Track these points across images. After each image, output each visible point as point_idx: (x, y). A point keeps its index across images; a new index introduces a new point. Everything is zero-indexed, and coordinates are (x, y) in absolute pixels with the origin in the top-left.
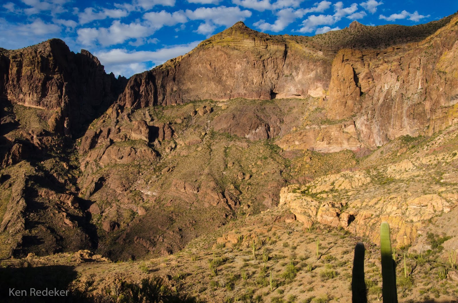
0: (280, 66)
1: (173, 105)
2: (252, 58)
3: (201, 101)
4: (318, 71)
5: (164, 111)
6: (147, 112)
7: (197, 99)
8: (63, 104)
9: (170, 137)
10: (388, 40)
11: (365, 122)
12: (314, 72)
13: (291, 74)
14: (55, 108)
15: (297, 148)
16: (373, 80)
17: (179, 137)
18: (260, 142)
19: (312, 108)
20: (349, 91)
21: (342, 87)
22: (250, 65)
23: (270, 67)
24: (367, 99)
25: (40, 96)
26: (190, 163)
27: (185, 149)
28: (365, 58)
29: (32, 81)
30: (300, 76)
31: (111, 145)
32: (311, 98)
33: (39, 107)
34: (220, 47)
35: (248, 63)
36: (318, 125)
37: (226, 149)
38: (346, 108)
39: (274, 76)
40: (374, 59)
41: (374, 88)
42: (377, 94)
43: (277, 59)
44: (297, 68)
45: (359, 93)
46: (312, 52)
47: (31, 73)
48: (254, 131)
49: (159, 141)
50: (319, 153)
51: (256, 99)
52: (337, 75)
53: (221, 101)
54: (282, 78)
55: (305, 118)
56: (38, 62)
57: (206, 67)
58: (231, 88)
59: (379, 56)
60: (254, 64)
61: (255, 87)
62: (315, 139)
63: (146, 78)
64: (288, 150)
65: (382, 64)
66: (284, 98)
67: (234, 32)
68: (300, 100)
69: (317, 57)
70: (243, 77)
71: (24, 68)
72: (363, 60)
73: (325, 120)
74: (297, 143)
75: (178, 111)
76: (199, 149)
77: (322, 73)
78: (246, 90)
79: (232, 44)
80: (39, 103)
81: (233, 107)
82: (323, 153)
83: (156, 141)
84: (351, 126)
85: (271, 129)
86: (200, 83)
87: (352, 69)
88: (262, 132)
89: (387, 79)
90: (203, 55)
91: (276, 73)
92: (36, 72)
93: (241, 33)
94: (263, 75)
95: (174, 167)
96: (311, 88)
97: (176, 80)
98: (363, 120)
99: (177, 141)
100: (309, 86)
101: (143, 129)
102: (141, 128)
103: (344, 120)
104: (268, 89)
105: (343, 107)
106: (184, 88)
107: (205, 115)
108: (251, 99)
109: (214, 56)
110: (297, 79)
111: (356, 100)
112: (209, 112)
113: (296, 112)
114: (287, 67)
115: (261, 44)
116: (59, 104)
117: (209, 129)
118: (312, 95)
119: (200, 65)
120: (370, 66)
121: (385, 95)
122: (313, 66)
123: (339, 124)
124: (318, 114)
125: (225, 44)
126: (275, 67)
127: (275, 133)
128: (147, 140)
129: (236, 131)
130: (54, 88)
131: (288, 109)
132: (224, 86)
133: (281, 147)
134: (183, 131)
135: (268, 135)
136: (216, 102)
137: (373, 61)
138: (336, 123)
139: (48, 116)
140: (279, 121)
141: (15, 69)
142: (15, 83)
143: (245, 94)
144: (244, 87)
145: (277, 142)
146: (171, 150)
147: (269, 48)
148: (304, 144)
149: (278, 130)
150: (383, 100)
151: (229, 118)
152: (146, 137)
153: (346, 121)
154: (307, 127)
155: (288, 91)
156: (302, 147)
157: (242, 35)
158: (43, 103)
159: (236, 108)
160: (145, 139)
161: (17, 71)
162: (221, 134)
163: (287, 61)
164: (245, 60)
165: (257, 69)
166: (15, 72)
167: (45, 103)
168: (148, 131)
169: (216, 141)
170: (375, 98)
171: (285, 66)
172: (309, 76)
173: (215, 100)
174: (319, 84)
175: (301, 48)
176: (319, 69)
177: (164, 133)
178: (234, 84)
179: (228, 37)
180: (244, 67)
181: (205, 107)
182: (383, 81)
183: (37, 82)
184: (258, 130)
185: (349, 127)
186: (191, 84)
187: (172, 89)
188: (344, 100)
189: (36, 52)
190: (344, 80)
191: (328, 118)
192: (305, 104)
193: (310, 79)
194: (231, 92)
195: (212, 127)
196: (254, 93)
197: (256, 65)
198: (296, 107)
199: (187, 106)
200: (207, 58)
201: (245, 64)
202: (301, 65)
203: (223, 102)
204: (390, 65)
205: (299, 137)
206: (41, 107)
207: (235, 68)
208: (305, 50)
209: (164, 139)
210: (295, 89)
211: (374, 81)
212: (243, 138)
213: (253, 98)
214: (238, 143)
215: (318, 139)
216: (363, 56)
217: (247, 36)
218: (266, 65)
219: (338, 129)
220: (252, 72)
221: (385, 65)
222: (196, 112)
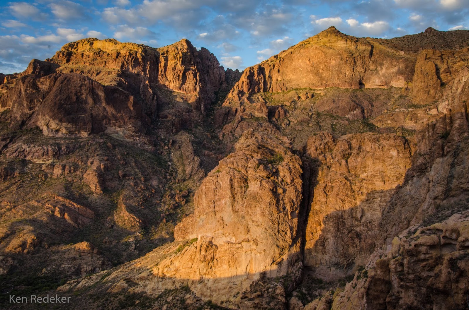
0: (367, 62)
1: (279, 91)
2: (345, 56)
3: (301, 89)
4: (400, 66)
5: (272, 96)
6: (260, 97)
7: (298, 87)
8: (198, 90)
9: (284, 116)
10: (462, 43)
11: (447, 107)
12: (397, 68)
13: (376, 69)
14: (192, 93)
15: (389, 125)
16: (451, 73)
17: (290, 116)
18: (358, 121)
19: (397, 96)
20: (431, 83)
21: (426, 80)
22: (343, 61)
23: (359, 62)
24: (447, 89)
25: (181, 83)
26: (307, 135)
27: (298, 125)
28: (443, 56)
29: (175, 72)
30: (384, 71)
31: (242, 120)
32: (393, 88)
33: (180, 91)
34: (318, 46)
35: (342, 59)
36: (406, 108)
37: (332, 125)
38: (429, 96)
39: (362, 70)
40: (451, 57)
41: (453, 80)
42: (456, 85)
43: (364, 56)
44: (381, 65)
45: (440, 84)
46: (395, 52)
47: (175, 66)
48: (352, 113)
49: (276, 119)
50: (408, 130)
51: (349, 88)
52: (420, 70)
53: (319, 89)
54: (368, 72)
55: (392, 103)
56: (180, 57)
57: (305, 62)
58: (326, 79)
59: (455, 55)
60: (347, 61)
61: (347, 79)
62: (405, 119)
63: (258, 70)
64: (381, 127)
65: (459, 62)
66: (370, 87)
67: (329, 35)
68: (384, 89)
69: (399, 56)
70: (337, 70)
71: (169, 62)
72: (442, 58)
73: (411, 105)
74: (389, 122)
75: (284, 96)
76: (311, 125)
77: (404, 68)
78: (339, 81)
79: (328, 45)
80: (180, 88)
81: (330, 94)
82: (411, 130)
83: (274, 119)
84: (435, 109)
85: (365, 111)
86: (301, 74)
87: (434, 65)
88: (358, 113)
89: (465, 73)
90: (303, 52)
91: (363, 68)
92: (179, 64)
93: (335, 36)
94: (353, 69)
95: (295, 138)
96: (393, 80)
97: (280, 72)
98: (444, 105)
99: (289, 119)
100: (392, 79)
101: (264, 109)
102: (262, 108)
103: (428, 105)
104: (358, 80)
105: (427, 95)
106: (287, 78)
107: (307, 100)
108: (344, 88)
109: (312, 54)
110: (381, 73)
111: (437, 89)
112: (310, 97)
113: (384, 99)
114: (373, 63)
115: (353, 45)
116: (195, 89)
117: (313, 110)
118: (394, 86)
119: (300, 60)
120: (449, 63)
121: (464, 86)
122: (395, 63)
123: (424, 108)
124: (402, 100)
125: (322, 44)
126: (364, 63)
127: (369, 114)
128: (267, 118)
129: (337, 112)
130: (191, 77)
131: (375, 96)
132: (321, 77)
133: (376, 125)
134: (293, 111)
135: (363, 115)
136: (314, 90)
137: (451, 59)
138: (422, 107)
139: (188, 98)
140: (370, 105)
141: (163, 62)
142: (163, 73)
143: (339, 84)
144: (338, 79)
145: (371, 121)
146: (286, 126)
147: (358, 48)
148: (396, 123)
149: (371, 112)
150: (461, 90)
151: (330, 102)
152: (266, 116)
153: (430, 105)
154: (397, 110)
155: (373, 82)
156: (394, 125)
157: (336, 37)
158: (183, 88)
159: (333, 95)
160: (265, 117)
161: (165, 64)
162: (325, 115)
163: (373, 59)
164: (339, 57)
165: (349, 65)
166: (163, 65)
167: (184, 88)
168: (267, 111)
169: (322, 119)
170: (454, 88)
171: (371, 63)
172: (392, 70)
173: (313, 88)
174: (401, 77)
175: (385, 48)
176: (401, 65)
177: (279, 113)
178: (329, 76)
179: (324, 39)
180: (338, 63)
181: (307, 94)
182: (461, 75)
183: (179, 72)
184: (355, 112)
185: (432, 110)
186: (293, 75)
187: (277, 80)
188: (427, 89)
189: (178, 50)
190: (427, 74)
191: (413, 103)
192: (389, 93)
193: (393, 73)
194: (327, 82)
195: (316, 109)
196: (346, 83)
197: (348, 61)
198: (382, 95)
199: (291, 92)
200: (307, 55)
201: (339, 61)
202: (385, 61)
203: (320, 90)
204: (466, 62)
205: (391, 118)
206: (181, 92)
207: (330, 63)
208: (388, 50)
209: (279, 117)
210: (380, 81)
211: (452, 75)
212: (344, 118)
213: (346, 87)
214: (341, 121)
215: (407, 119)
216: (442, 55)
217: (341, 38)
218: (356, 61)
219: (424, 112)
220: (345, 67)
221: (462, 62)
222: (299, 97)
